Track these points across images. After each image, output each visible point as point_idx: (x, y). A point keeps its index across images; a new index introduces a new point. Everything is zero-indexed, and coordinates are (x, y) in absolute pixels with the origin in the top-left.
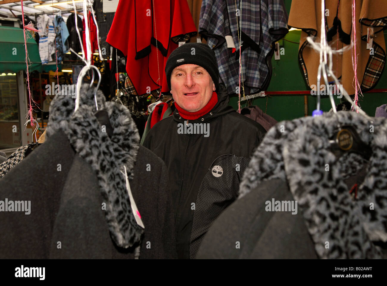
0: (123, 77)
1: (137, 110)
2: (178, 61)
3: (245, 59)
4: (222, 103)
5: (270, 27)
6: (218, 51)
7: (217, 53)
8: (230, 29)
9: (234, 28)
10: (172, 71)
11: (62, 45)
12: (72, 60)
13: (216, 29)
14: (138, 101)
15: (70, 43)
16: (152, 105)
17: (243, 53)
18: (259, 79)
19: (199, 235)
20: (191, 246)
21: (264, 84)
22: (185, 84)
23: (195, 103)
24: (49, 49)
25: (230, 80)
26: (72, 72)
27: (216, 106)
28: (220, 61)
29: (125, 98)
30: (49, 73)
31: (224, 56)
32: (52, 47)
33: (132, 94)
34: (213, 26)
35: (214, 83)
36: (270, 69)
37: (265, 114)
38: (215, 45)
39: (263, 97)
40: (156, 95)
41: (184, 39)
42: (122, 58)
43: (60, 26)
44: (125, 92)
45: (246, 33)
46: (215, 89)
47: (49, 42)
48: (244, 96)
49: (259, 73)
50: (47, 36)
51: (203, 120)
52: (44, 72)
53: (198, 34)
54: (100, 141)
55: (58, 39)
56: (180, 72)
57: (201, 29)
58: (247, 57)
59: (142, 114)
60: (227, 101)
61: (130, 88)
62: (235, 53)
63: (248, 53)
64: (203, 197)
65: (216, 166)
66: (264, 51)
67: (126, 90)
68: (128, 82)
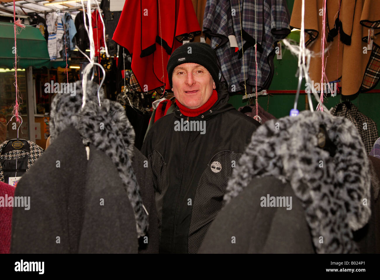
0: (129, 74)
1: (141, 107)
2: (179, 59)
3: (247, 58)
4: (222, 101)
5: (272, 27)
6: (221, 50)
7: (220, 52)
8: (233, 29)
9: (237, 28)
10: (174, 69)
11: (70, 42)
12: (79, 57)
13: (220, 29)
14: (143, 97)
15: (78, 40)
16: (156, 102)
17: (246, 52)
18: (261, 78)
19: (198, 229)
20: (189, 238)
21: (266, 83)
22: (186, 82)
23: (196, 100)
24: (57, 46)
25: (232, 79)
26: (80, 69)
27: (216, 104)
28: (223, 59)
29: (130, 95)
30: (57, 69)
31: (227, 55)
32: (60, 44)
33: (137, 91)
34: (217, 25)
35: (214, 81)
36: (272, 68)
37: (266, 112)
38: (218, 44)
39: (265, 96)
40: (161, 92)
41: (188, 38)
42: (129, 55)
43: (68, 24)
44: (130, 89)
45: (248, 33)
46: (215, 87)
47: (57, 39)
48: (246, 94)
49: (261, 72)
50: (56, 33)
51: (203, 117)
52: (52, 68)
53: (202, 34)
54: (115, 135)
55: (66, 36)
56: (181, 71)
57: (205, 28)
58: (250, 56)
59: (147, 111)
60: (227, 99)
61: (135, 84)
62: (238, 52)
63: (250, 52)
64: (202, 191)
65: (215, 162)
66: (266, 50)
67: (131, 87)
68: (133, 79)
